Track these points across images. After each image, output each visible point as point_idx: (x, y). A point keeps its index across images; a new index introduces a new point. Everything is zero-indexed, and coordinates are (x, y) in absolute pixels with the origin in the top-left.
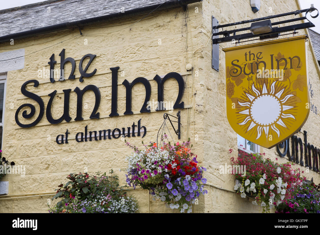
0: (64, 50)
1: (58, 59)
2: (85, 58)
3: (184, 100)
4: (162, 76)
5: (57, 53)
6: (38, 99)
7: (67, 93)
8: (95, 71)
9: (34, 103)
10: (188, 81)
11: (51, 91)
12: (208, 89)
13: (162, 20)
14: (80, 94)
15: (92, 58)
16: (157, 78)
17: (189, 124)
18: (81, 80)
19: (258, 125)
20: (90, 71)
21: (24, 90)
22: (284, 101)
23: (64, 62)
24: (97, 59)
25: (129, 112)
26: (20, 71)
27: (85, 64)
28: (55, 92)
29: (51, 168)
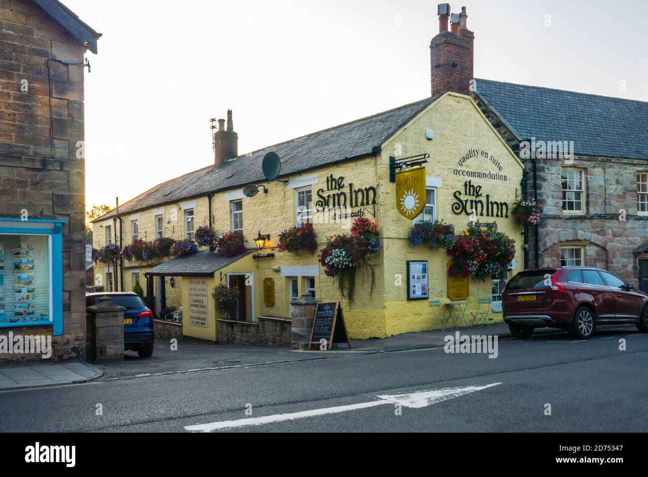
0: (332, 175)
1: (330, 179)
2: (340, 178)
3: (376, 200)
4: (368, 188)
5: (329, 176)
6: (323, 198)
7: (334, 195)
8: (344, 185)
9: (322, 200)
10: (377, 190)
11: (328, 195)
12: (387, 193)
13: (367, 160)
14: (339, 195)
15: (342, 178)
16: (366, 189)
17: (378, 210)
18: (339, 190)
19: (407, 209)
20: (342, 185)
21: (318, 194)
22: (416, 198)
23: (333, 180)
24: (344, 179)
25: (356, 205)
26: (316, 184)
27: (340, 181)
28: (329, 195)
29: (331, 231)
